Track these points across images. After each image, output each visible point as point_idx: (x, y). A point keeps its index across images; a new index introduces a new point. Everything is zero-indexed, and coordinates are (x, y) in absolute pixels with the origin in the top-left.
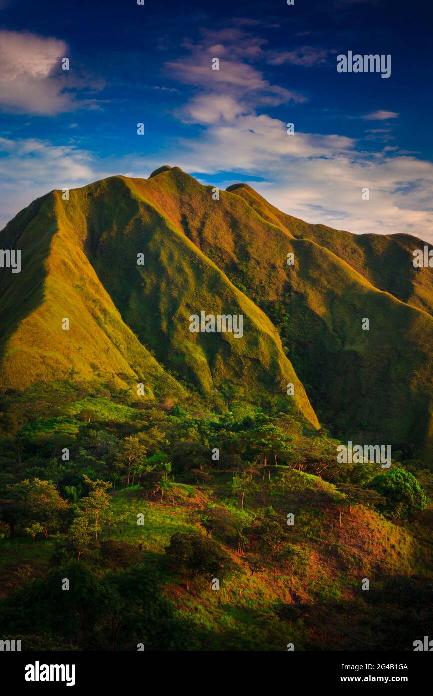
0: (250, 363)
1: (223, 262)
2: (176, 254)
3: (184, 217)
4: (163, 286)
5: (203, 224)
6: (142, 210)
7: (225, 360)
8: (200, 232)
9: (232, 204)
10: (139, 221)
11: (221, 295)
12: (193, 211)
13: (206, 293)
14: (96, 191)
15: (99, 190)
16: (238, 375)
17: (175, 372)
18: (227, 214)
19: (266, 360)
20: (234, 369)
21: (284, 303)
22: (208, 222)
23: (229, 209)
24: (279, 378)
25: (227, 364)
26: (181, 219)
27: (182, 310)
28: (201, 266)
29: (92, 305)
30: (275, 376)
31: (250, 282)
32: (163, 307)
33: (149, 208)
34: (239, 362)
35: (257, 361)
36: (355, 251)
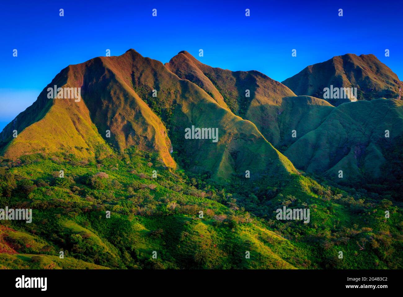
0: (143, 138)
1: (147, 92)
2: (118, 91)
3: (133, 72)
4: (110, 106)
5: (141, 75)
6: (106, 72)
7: (132, 137)
8: (139, 79)
9: (155, 65)
10: (104, 77)
11: (134, 109)
12: (137, 69)
13: (128, 108)
14: (89, 64)
15: (90, 64)
16: (137, 143)
17: (110, 144)
18: (153, 70)
19: (150, 137)
20: (136, 141)
21: (172, 109)
22: (143, 74)
23: (154, 67)
24: (154, 144)
25: (133, 139)
26: (131, 73)
27: (117, 115)
28: (127, 96)
29: (73, 116)
30: (153, 144)
31: (158, 100)
32: (109, 115)
33: (109, 71)
34: (138, 138)
35: (146, 138)
36: (231, 79)
